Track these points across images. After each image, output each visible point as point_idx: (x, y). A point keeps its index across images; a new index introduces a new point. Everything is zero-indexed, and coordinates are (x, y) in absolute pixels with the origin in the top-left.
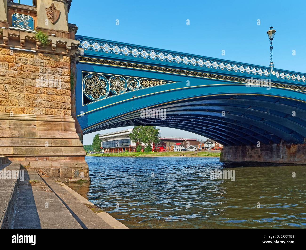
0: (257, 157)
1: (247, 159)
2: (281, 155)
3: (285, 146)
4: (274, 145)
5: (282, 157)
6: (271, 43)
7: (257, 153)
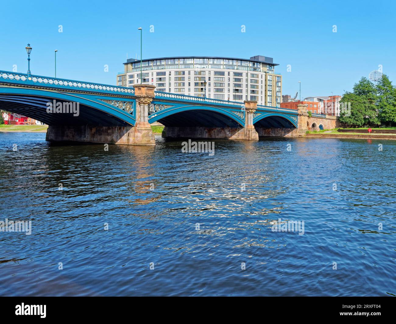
0: (71, 137)
1: (65, 138)
2: (87, 136)
3: (89, 128)
4: (83, 127)
5: (87, 137)
6: (29, 56)
7: (72, 133)
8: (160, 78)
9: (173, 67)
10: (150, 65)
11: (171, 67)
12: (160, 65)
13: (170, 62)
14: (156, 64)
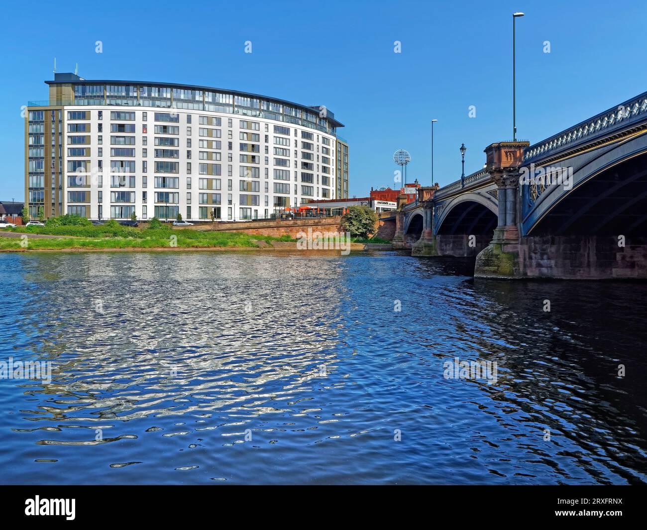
8: (165, 127)
9: (191, 105)
10: (131, 94)
11: (185, 105)
12: (161, 99)
13: (182, 94)
14: (149, 94)
